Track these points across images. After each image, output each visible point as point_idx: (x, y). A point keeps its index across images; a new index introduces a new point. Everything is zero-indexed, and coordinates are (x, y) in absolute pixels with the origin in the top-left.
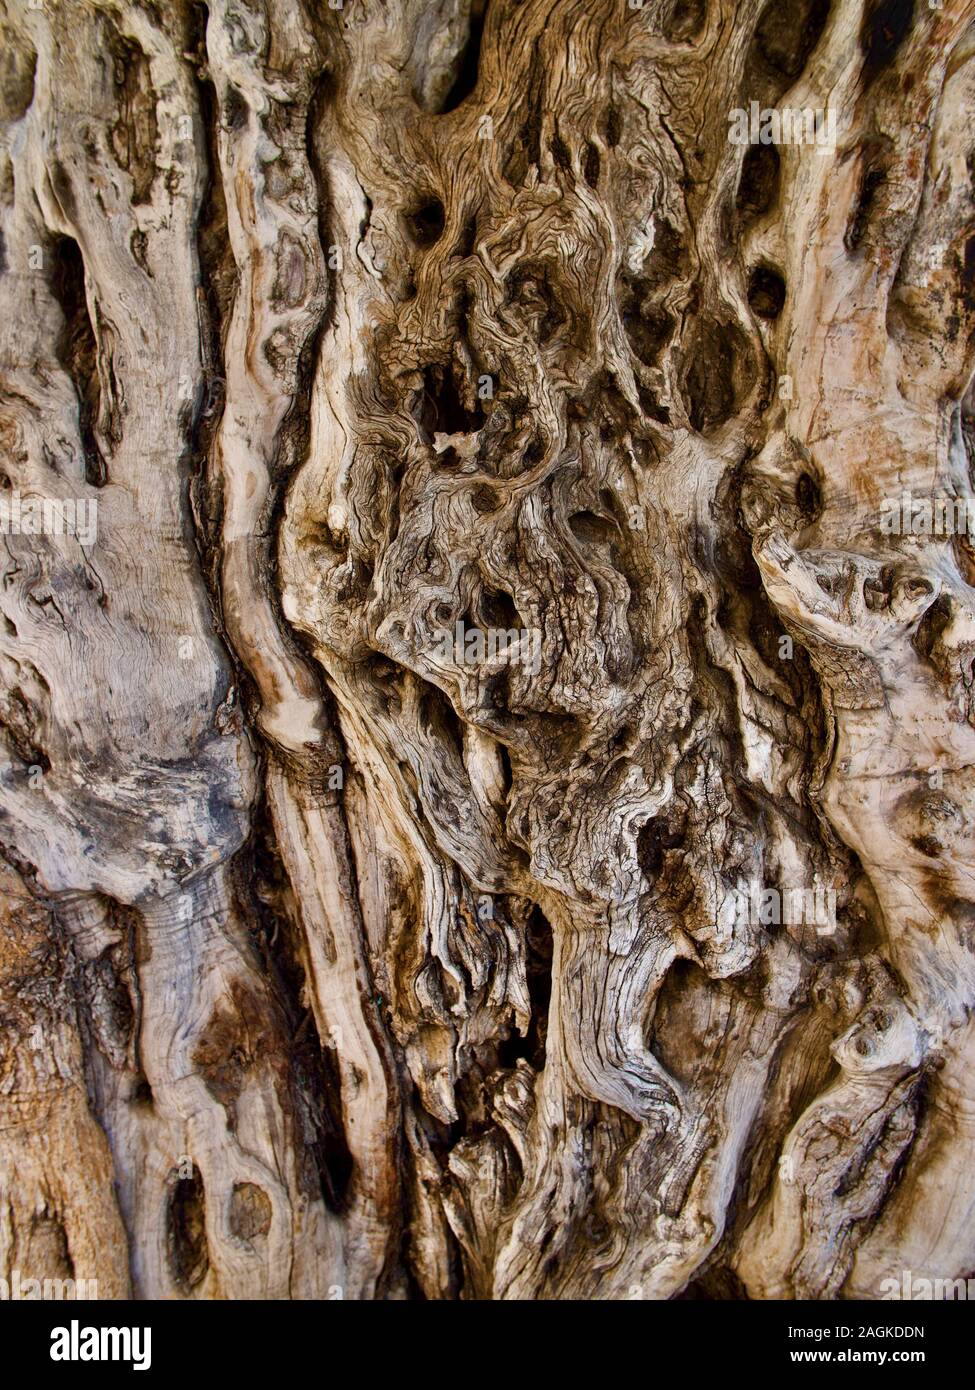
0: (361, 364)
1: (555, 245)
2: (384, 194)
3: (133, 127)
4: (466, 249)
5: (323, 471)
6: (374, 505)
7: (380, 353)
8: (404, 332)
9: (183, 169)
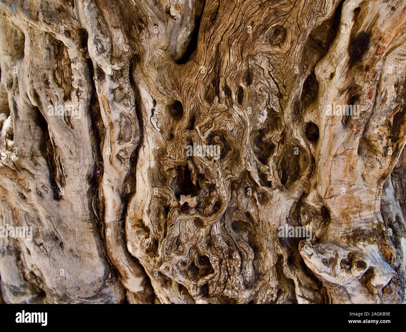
0: (153, 164)
1: (226, 126)
2: (160, 99)
3: (63, 70)
4: (191, 127)
5: (141, 201)
6: (158, 221)
7: (160, 160)
8: (169, 154)
9: (82, 90)
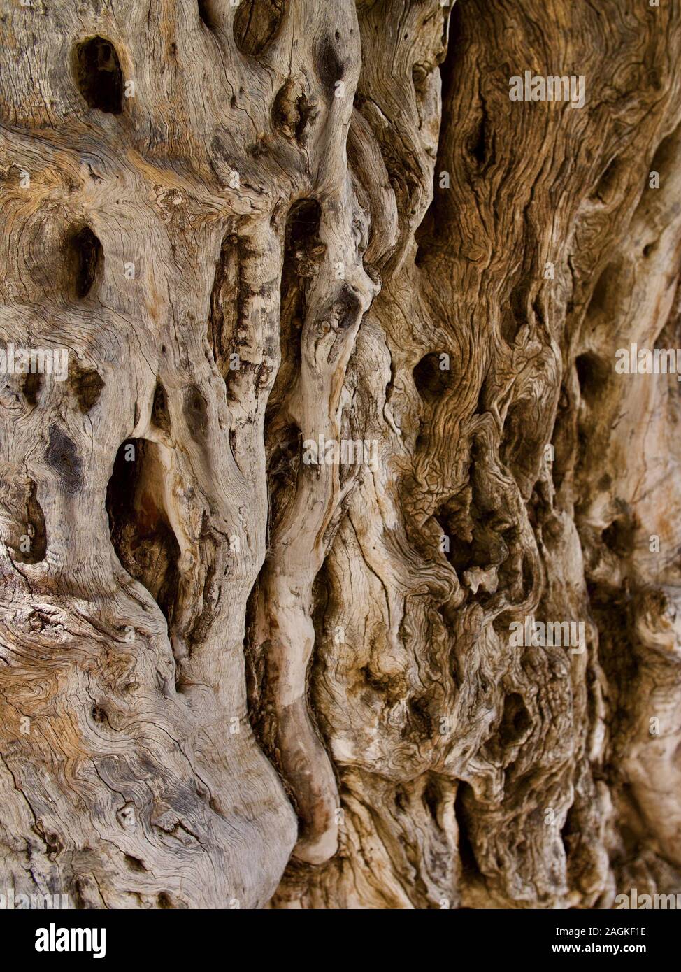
0: (392, 519)
1: (530, 390)
2: (404, 355)
3: (222, 320)
4: (482, 408)
5: (363, 621)
6: (429, 650)
7: (406, 506)
8: (425, 483)
9: (273, 364)
